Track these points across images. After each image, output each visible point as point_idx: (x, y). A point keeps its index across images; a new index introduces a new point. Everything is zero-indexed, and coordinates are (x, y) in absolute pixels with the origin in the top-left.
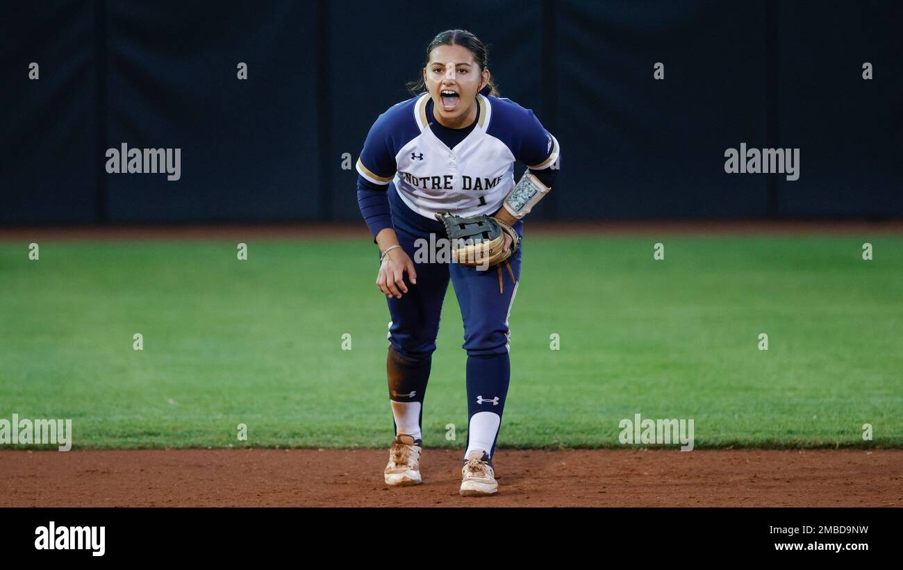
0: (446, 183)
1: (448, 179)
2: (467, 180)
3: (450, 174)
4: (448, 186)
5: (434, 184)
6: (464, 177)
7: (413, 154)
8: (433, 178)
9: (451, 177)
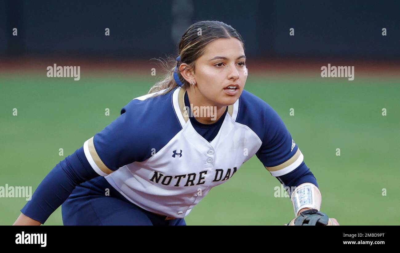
0: (201, 178)
1: (203, 175)
2: (220, 172)
3: (205, 169)
4: (202, 181)
5: (188, 181)
6: (217, 171)
7: (175, 152)
8: (189, 175)
9: (205, 172)
